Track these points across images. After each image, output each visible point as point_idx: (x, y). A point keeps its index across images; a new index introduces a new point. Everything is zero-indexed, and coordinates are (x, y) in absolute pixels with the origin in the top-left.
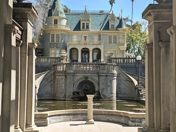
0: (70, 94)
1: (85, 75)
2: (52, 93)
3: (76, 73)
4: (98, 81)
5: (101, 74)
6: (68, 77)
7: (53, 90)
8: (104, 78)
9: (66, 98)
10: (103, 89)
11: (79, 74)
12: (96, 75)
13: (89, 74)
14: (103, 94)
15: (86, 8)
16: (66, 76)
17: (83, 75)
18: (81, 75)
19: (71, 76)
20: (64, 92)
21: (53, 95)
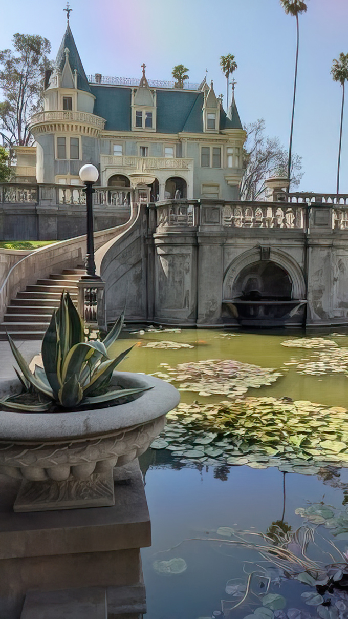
0: (211, 309)
1: (261, 242)
2: (143, 301)
3: (231, 237)
4: (301, 265)
5: (316, 242)
6: (206, 248)
7: (143, 292)
8: (324, 253)
9: (199, 321)
10: (321, 291)
11: (240, 241)
12: (296, 243)
13: (274, 242)
14: (318, 306)
15: (144, 72)
16: (197, 246)
17: (255, 242)
18: (248, 242)
19: (217, 248)
20: (191, 301)
21: (145, 308)
